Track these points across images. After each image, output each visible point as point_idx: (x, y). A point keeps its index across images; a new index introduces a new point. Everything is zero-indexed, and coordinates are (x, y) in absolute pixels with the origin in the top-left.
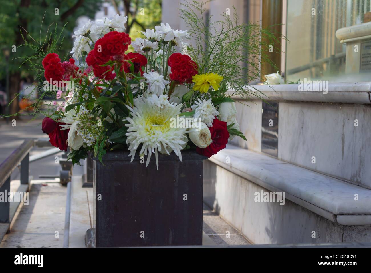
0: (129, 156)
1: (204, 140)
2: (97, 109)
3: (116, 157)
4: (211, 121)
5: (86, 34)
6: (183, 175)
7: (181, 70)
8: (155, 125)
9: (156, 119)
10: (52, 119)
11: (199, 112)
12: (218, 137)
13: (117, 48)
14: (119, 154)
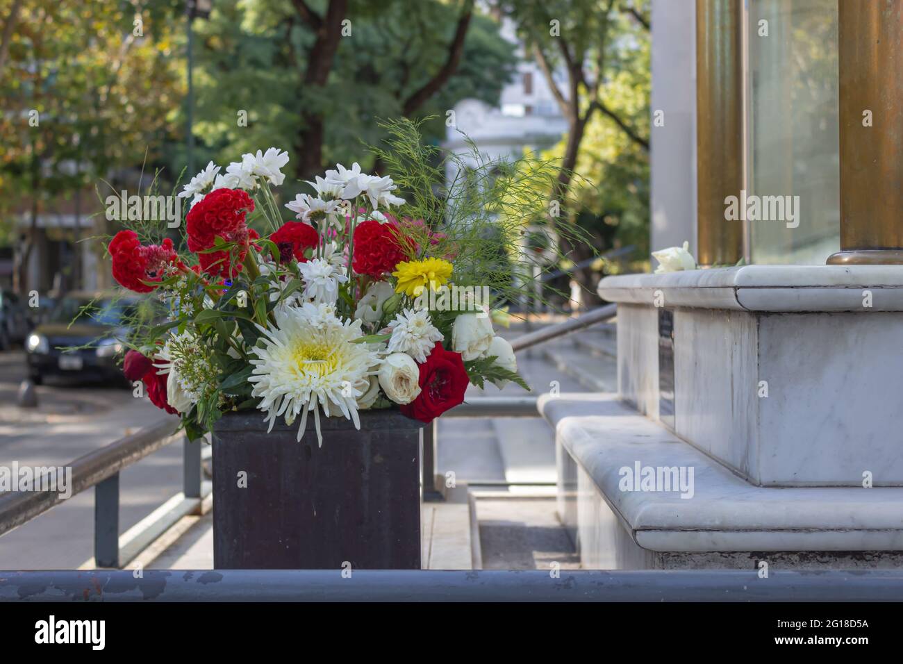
0: (265, 420)
1: (405, 387)
2: (210, 332)
3: (247, 423)
4: (425, 353)
5: (203, 190)
6: (379, 459)
7: (371, 254)
8: (311, 361)
9: (315, 350)
10: (141, 354)
11: (398, 334)
12: (444, 383)
13: (221, 219)
14: (253, 419)
